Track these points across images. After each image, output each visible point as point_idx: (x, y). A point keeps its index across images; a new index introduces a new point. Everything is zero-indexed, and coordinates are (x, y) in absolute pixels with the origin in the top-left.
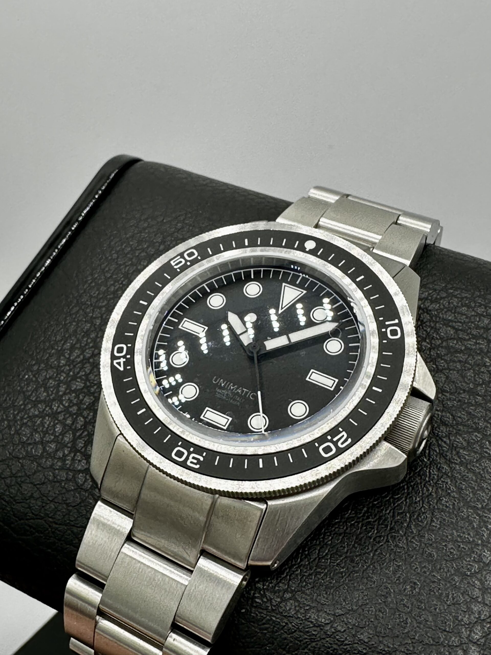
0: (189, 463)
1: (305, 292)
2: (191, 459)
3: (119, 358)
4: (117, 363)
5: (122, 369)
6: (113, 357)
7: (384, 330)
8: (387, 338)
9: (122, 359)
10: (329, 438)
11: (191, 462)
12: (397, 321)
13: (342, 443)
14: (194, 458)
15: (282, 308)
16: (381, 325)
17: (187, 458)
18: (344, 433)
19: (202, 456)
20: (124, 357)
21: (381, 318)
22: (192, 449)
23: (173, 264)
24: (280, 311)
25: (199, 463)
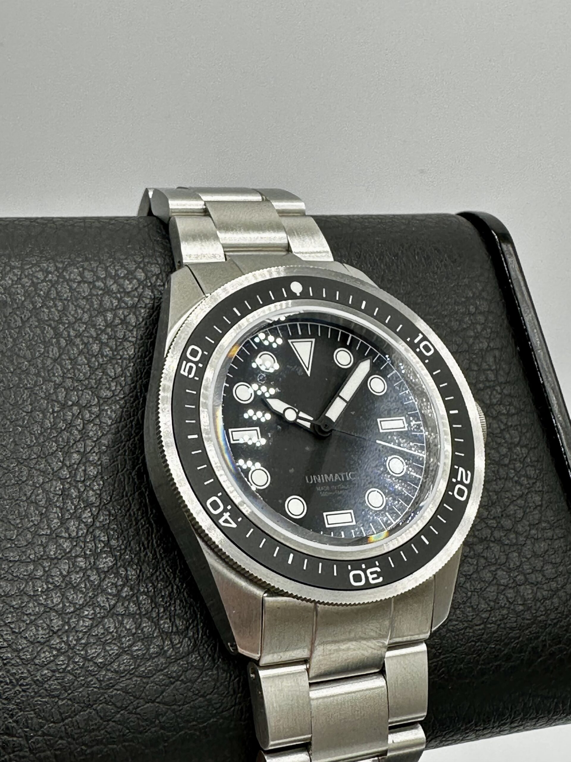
0: (372, 582)
1: (314, 340)
2: (370, 577)
4: (224, 522)
5: (234, 525)
6: (215, 520)
7: (418, 350)
8: (427, 358)
10: (454, 480)
11: (373, 579)
12: (421, 336)
13: (466, 479)
14: (372, 573)
15: (308, 369)
16: (413, 346)
17: (367, 577)
18: (461, 469)
19: (376, 566)
20: (225, 510)
21: (408, 339)
22: (364, 566)
23: (186, 374)
24: (309, 373)
25: (379, 575)
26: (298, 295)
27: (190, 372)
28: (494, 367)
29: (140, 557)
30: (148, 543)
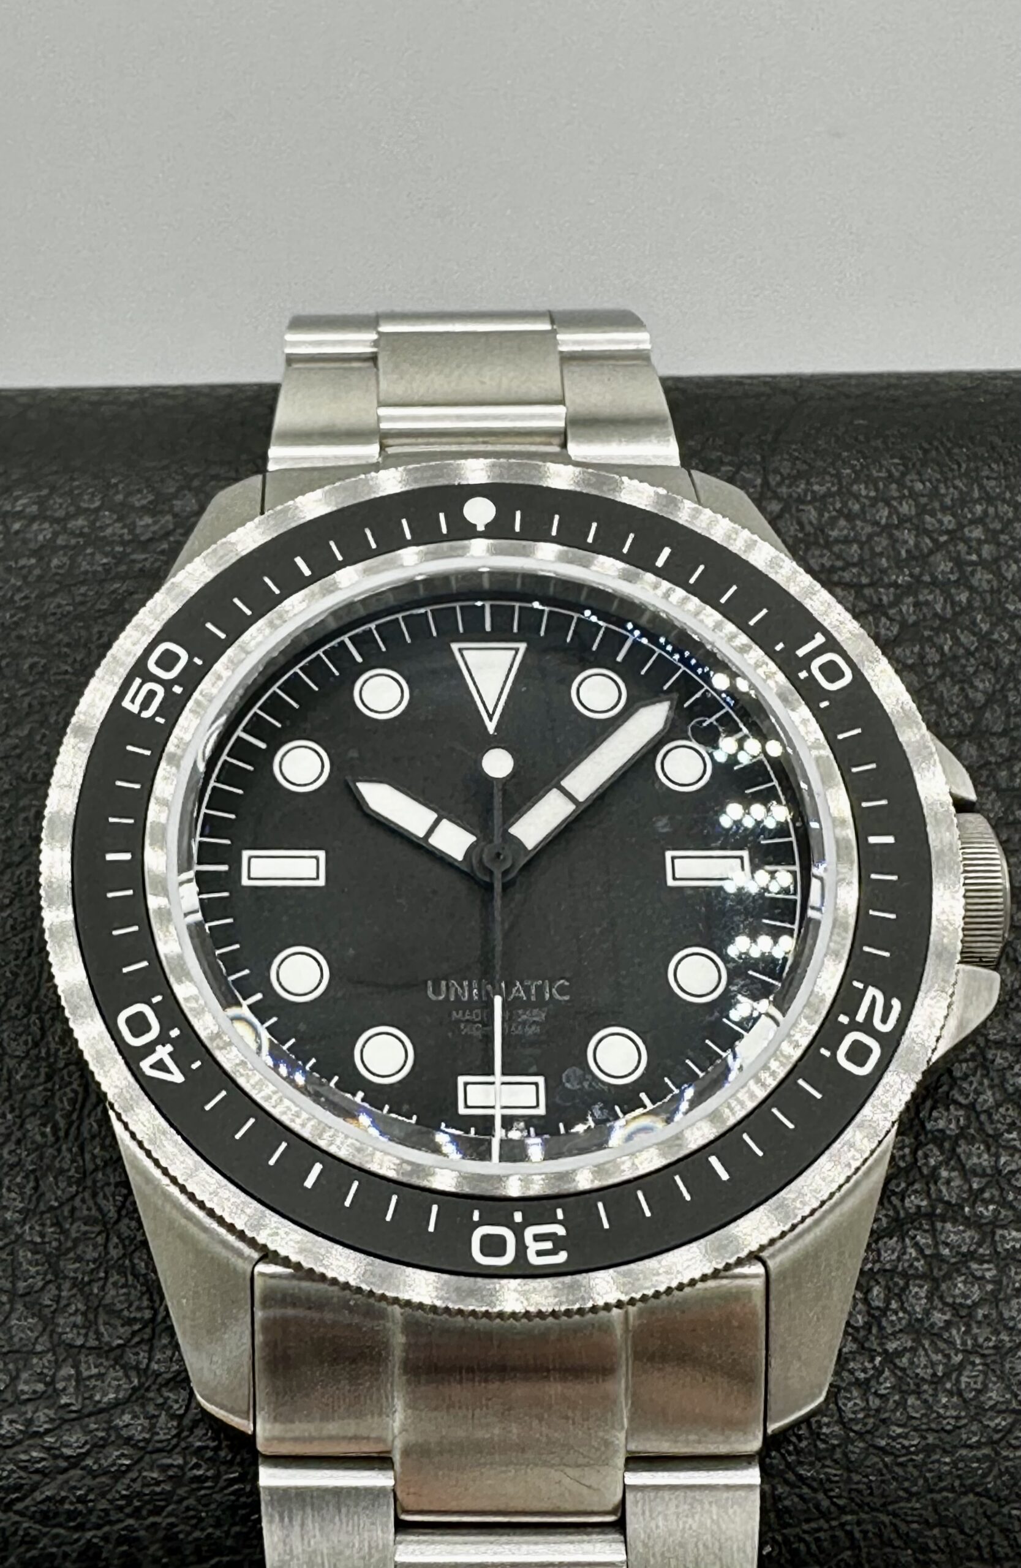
0: (533, 1260)
1: (522, 646)
2: (533, 1247)
3: (149, 1048)
4: (152, 1067)
5: (178, 1077)
6: (132, 1057)
7: (803, 675)
8: (827, 695)
9: (159, 1048)
10: (844, 1019)
11: (540, 1253)
12: (819, 639)
13: (884, 1020)
14: (537, 1238)
15: (491, 717)
16: (789, 665)
17: (521, 1248)
18: (872, 991)
19: (555, 1221)
20: (162, 1039)
21: (779, 647)
22: (518, 1217)
23: (135, 708)
24: (491, 727)
25: (559, 1243)
26: (481, 528)
27: (145, 705)
29: (41, 1157)
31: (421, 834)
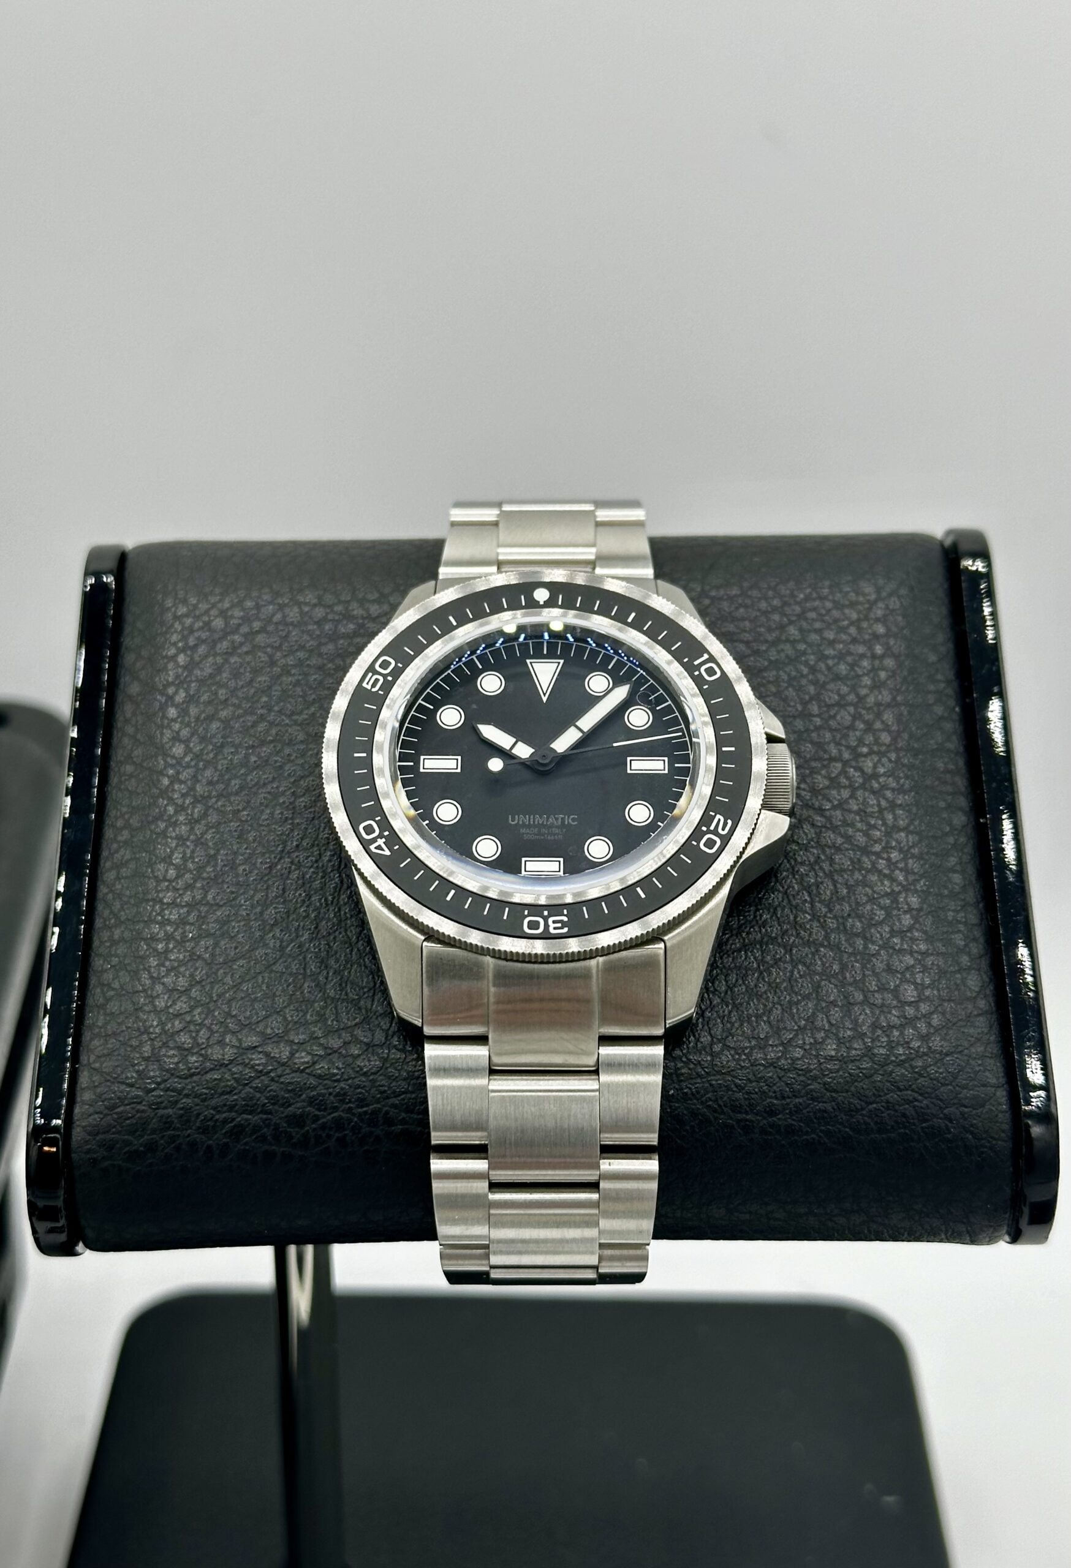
0: (552, 931)
1: (562, 661)
2: (552, 926)
3: (374, 840)
4: (376, 848)
5: (387, 852)
6: (365, 845)
7: (697, 673)
8: (707, 682)
9: (379, 840)
10: (704, 829)
12: (706, 656)
13: (723, 829)
14: (554, 922)
15: (545, 695)
16: (690, 669)
17: (546, 926)
18: (718, 816)
19: (563, 915)
20: (380, 836)
21: (686, 660)
22: (546, 913)
23: (369, 687)
24: (545, 699)
25: (564, 924)
26: (541, 603)
27: (373, 686)
28: (895, 728)
29: (319, 913)
30: (333, 898)
31: (508, 747)
